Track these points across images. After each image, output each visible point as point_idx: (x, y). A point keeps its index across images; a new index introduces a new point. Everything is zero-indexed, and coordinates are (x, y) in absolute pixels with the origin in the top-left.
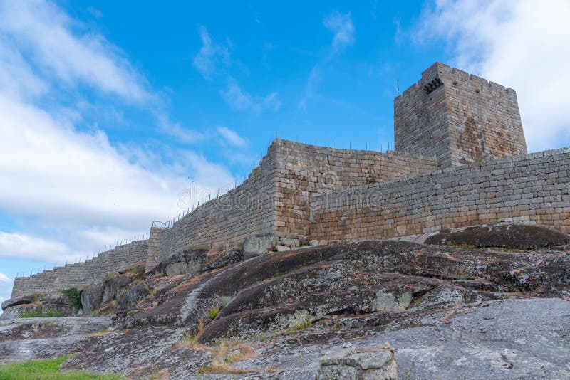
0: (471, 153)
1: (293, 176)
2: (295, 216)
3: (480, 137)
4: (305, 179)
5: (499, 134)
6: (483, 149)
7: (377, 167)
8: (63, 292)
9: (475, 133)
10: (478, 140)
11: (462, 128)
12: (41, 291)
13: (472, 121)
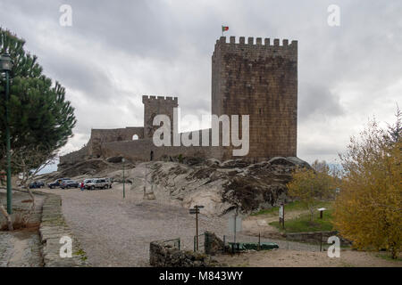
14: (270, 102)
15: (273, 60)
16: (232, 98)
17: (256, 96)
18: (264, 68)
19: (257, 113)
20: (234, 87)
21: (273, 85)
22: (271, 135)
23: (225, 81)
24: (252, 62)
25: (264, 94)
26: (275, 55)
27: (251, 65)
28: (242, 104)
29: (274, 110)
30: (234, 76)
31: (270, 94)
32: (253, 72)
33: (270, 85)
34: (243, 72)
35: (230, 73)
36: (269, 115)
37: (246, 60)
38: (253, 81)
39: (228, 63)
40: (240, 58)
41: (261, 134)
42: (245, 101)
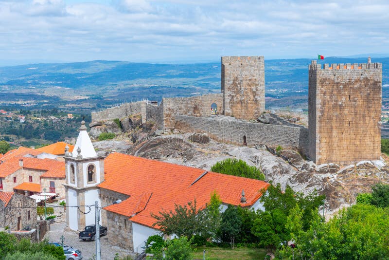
0: (234, 92)
1: (169, 109)
2: (170, 122)
3: (239, 84)
4: (173, 110)
5: (250, 80)
6: (241, 88)
7: (197, 102)
8: (113, 120)
9: (237, 83)
10: (239, 86)
11: (231, 82)
12: (104, 120)
13: (237, 78)
14: (358, 116)
15: (361, 81)
16: (326, 114)
17: (346, 112)
18: (353, 88)
19: (347, 125)
20: (327, 105)
21: (360, 101)
22: (358, 143)
23: (320, 101)
24: (343, 84)
25: (353, 110)
26: (362, 78)
27: (342, 86)
28: (334, 118)
29: (361, 122)
30: (327, 97)
31: (358, 110)
32: (343, 93)
33: (358, 102)
34: (335, 93)
35: (325, 94)
36: (356, 127)
37: (338, 83)
38: (344, 99)
39: (322, 86)
40: (333, 81)
41: (350, 142)
42: (337, 116)
